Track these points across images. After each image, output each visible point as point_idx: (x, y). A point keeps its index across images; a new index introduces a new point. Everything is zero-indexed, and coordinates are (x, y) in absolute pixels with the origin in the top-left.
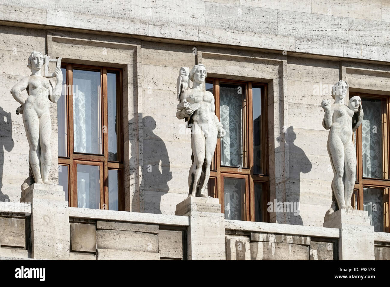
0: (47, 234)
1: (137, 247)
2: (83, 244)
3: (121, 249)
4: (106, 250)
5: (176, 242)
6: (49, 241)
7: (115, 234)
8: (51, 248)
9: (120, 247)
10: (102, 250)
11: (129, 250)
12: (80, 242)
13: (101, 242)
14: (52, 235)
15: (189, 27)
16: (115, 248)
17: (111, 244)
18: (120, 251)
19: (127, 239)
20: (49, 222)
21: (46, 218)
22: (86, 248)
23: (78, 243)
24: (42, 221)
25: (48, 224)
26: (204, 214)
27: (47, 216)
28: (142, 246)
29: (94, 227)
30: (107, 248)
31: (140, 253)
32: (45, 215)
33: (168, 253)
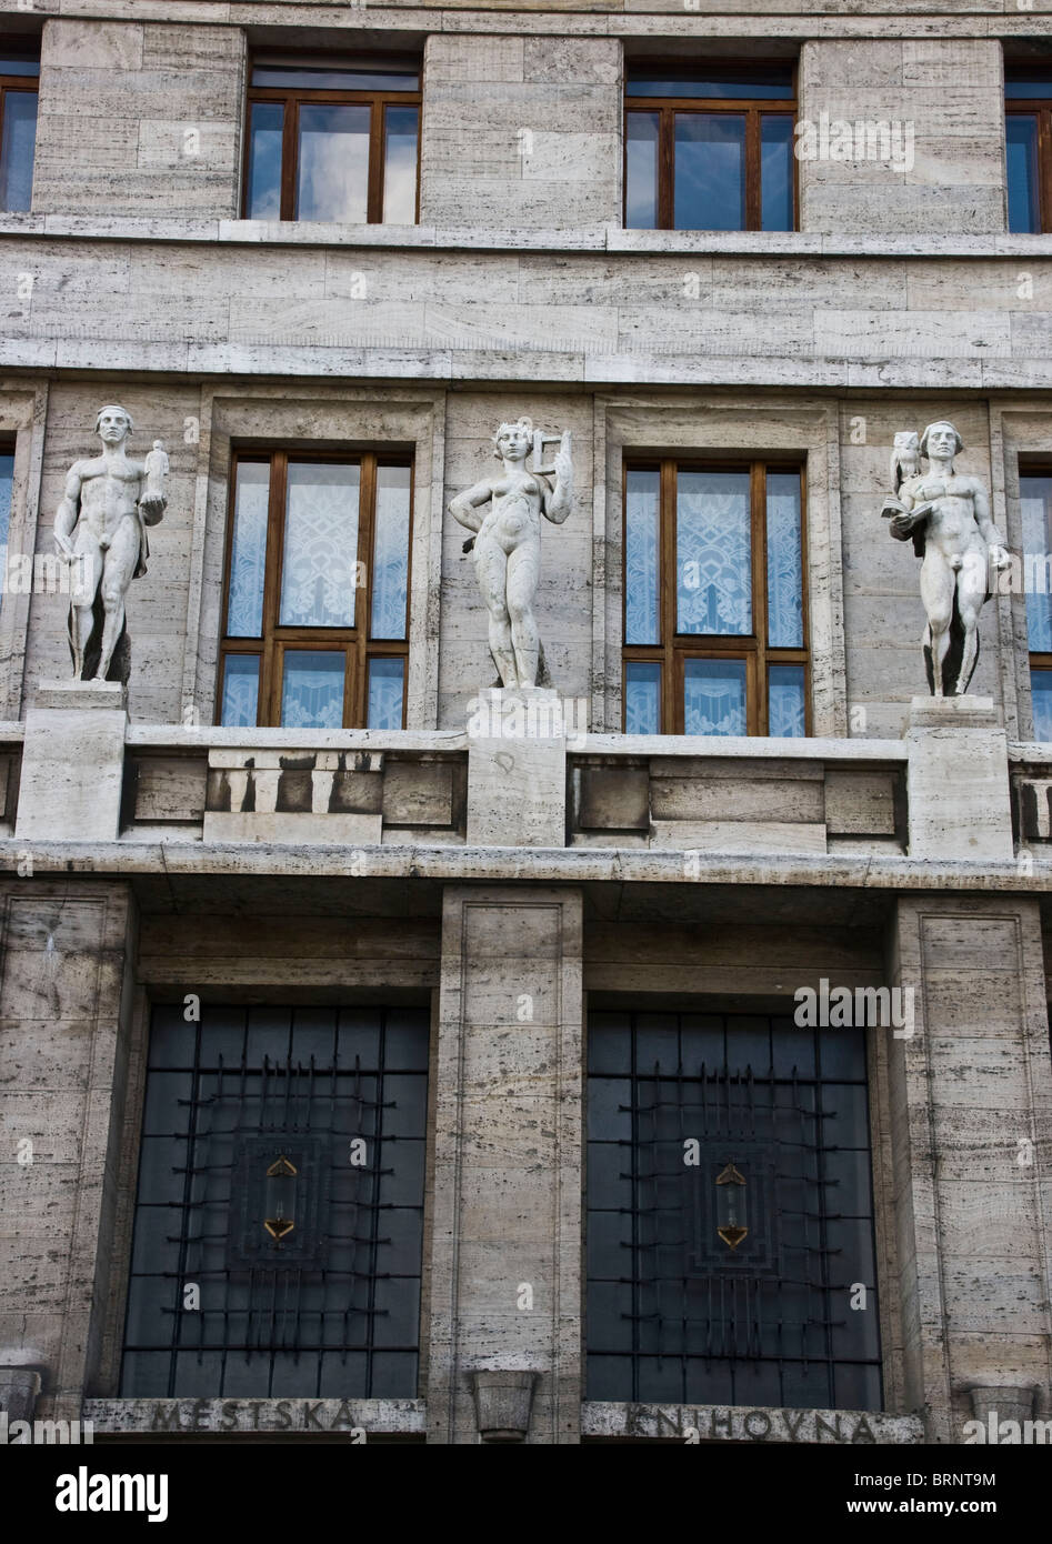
0: (505, 794)
1: (761, 812)
2: (611, 813)
3: (717, 819)
4: (675, 822)
5: (875, 798)
6: (510, 808)
7: (701, 786)
8: (515, 823)
9: (713, 815)
10: (663, 823)
11: (739, 821)
12: (604, 808)
13: (662, 806)
14: (519, 795)
15: (958, 363)
16: (701, 819)
17: (689, 809)
18: (713, 825)
19: (733, 796)
20: (512, 768)
21: (504, 759)
22: (621, 821)
23: (599, 811)
24: (493, 767)
25: (508, 772)
26: (944, 731)
27: (506, 754)
28: (777, 810)
29: (641, 775)
30: (680, 819)
31: (769, 825)
32: (500, 754)
33: (851, 823)
